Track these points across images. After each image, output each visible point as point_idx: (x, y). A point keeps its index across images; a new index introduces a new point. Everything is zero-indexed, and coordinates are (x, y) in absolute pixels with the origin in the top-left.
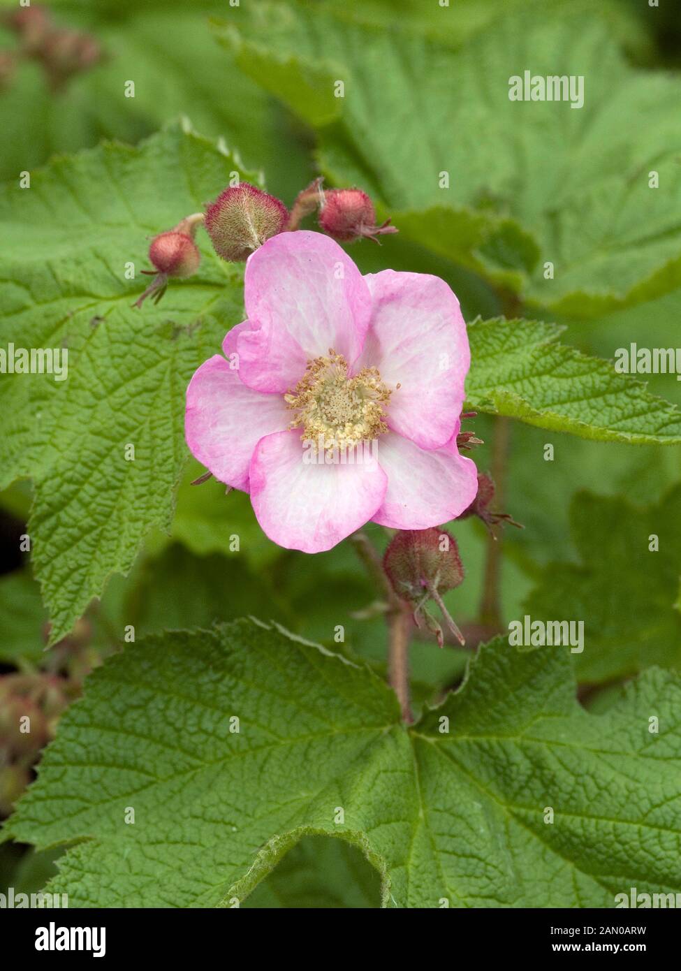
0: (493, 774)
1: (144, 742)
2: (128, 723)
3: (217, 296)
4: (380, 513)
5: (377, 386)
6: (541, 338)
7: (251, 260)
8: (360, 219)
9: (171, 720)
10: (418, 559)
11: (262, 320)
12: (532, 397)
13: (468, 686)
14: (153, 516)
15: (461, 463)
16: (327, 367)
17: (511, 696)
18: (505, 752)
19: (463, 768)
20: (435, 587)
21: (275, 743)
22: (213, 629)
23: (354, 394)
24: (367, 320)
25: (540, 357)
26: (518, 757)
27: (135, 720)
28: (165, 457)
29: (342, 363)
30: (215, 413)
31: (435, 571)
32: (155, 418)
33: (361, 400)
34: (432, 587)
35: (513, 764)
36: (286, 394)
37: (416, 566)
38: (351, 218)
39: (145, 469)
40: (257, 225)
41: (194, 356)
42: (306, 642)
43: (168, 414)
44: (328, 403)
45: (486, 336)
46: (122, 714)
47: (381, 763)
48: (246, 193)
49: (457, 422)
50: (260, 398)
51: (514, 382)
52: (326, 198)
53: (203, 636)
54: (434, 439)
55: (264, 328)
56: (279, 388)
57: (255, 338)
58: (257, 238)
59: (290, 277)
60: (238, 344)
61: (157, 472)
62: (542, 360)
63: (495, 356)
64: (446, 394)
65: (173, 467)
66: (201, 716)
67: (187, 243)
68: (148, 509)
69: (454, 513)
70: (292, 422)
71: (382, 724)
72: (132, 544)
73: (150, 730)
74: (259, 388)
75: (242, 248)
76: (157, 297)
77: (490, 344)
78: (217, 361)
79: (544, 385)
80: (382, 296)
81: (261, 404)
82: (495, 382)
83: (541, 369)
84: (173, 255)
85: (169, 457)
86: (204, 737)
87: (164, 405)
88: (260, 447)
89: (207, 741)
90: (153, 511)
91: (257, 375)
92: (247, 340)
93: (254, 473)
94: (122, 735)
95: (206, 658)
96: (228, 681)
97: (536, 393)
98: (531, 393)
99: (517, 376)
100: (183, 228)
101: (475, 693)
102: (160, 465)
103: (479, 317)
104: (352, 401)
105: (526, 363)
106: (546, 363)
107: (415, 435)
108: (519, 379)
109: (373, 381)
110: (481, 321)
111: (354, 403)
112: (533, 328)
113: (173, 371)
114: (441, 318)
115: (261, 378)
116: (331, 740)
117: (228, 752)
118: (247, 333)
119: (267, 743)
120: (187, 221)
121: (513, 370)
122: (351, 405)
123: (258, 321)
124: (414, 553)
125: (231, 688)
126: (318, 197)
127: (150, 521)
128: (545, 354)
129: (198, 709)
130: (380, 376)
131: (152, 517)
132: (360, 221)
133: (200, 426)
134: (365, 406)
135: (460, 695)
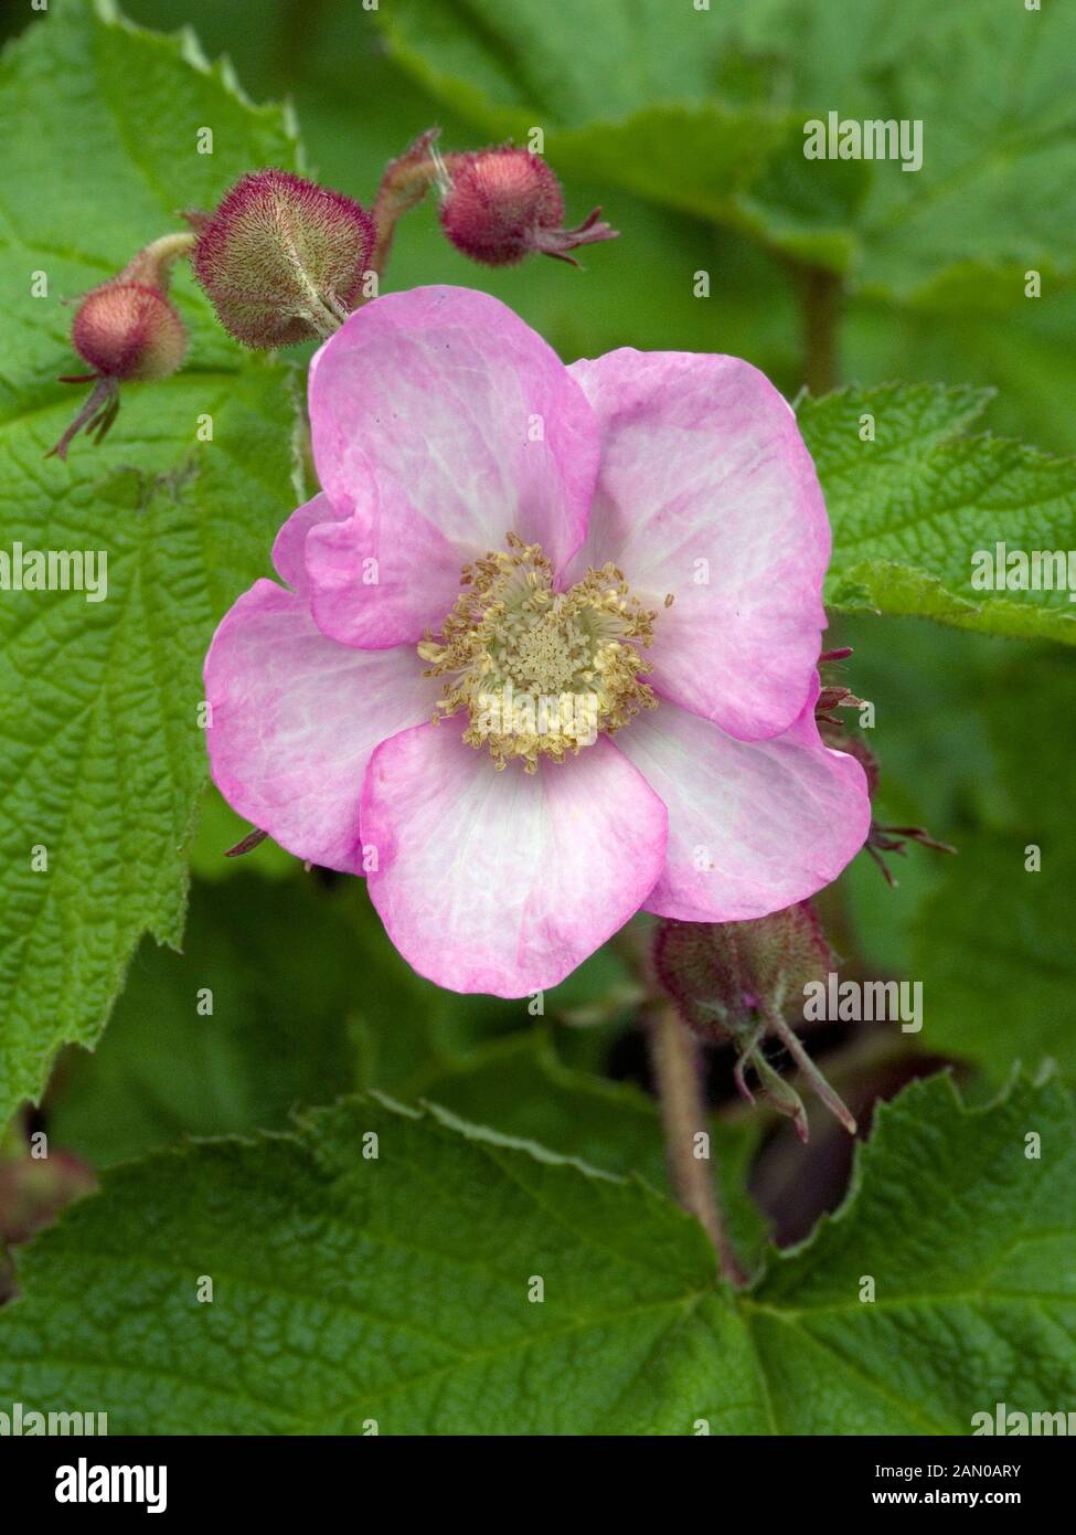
0: (931, 1377)
1: (165, 1384)
2: (126, 1347)
3: (224, 397)
4: (659, 890)
5: (623, 606)
6: (943, 421)
7: (320, 364)
8: (530, 215)
9: (221, 1332)
10: (735, 951)
11: (355, 493)
12: (942, 560)
13: (861, 1199)
14: (138, 909)
15: (832, 766)
16: (508, 575)
17: (954, 1207)
18: (953, 1329)
19: (864, 1370)
20: (776, 1007)
21: (452, 1361)
22: (294, 1128)
23: (569, 625)
24: (591, 470)
25: (950, 467)
26: (982, 1337)
27: (139, 1338)
28: (150, 777)
29: (539, 563)
30: (268, 705)
31: (775, 973)
32: (119, 687)
33: (587, 638)
34: (770, 1010)
35: (975, 1353)
36: (420, 643)
37: (730, 967)
38: (513, 213)
39: (109, 802)
40: (313, 264)
41: (190, 543)
42: (500, 1139)
43: (148, 678)
44: (514, 652)
45: (824, 430)
46: (109, 1325)
47: (693, 1397)
48: (282, 196)
49: (814, 675)
50: (361, 659)
51: (899, 528)
52: (450, 174)
53: (274, 1145)
54: (766, 719)
55: (361, 510)
56: (404, 633)
57: (345, 536)
58: (315, 295)
59: (407, 388)
60: (309, 555)
61: (136, 812)
62: (955, 475)
63: (849, 472)
64: (782, 617)
65: (172, 798)
66: (283, 1318)
67: (154, 305)
68: (126, 893)
69: (822, 874)
70: (441, 704)
71: (681, 1294)
72: (98, 975)
73: (174, 1356)
74: (363, 641)
75: (283, 318)
76: (97, 430)
77: (835, 448)
78: (265, 593)
79: (966, 529)
80: (614, 410)
81: (367, 669)
82: (858, 534)
83: (955, 494)
84: (127, 338)
85: (160, 776)
86: (295, 1363)
87: (135, 658)
88: (376, 769)
89: (302, 1370)
90: (138, 899)
91: (355, 613)
92: (325, 542)
93: (369, 830)
94: (116, 1374)
95: (283, 1190)
96: (337, 1234)
97: (949, 549)
98: (940, 550)
99: (904, 513)
100: (140, 271)
101: (875, 1209)
102: (143, 795)
103: (805, 391)
104: (567, 641)
105: (920, 485)
106: (965, 479)
107: (718, 709)
108: (908, 521)
109: (613, 596)
110: (810, 398)
111: (572, 643)
112: (922, 400)
113: (149, 580)
114: (755, 447)
115: (366, 618)
116: (574, 1344)
117: (350, 1389)
118: (325, 528)
119: (436, 1364)
120: (147, 256)
121: (892, 501)
122: (566, 651)
123: (348, 498)
124: (724, 939)
125: (343, 1251)
126: (433, 172)
127: (132, 922)
128: (961, 460)
129: (276, 1302)
130: (624, 582)
131: (136, 914)
132: (531, 219)
133: (240, 739)
134: (600, 652)
135: (843, 1221)
